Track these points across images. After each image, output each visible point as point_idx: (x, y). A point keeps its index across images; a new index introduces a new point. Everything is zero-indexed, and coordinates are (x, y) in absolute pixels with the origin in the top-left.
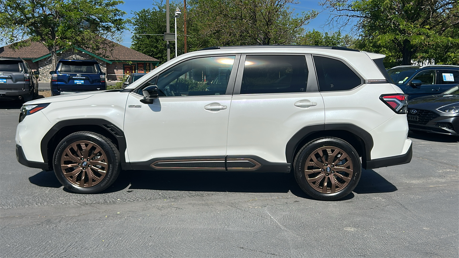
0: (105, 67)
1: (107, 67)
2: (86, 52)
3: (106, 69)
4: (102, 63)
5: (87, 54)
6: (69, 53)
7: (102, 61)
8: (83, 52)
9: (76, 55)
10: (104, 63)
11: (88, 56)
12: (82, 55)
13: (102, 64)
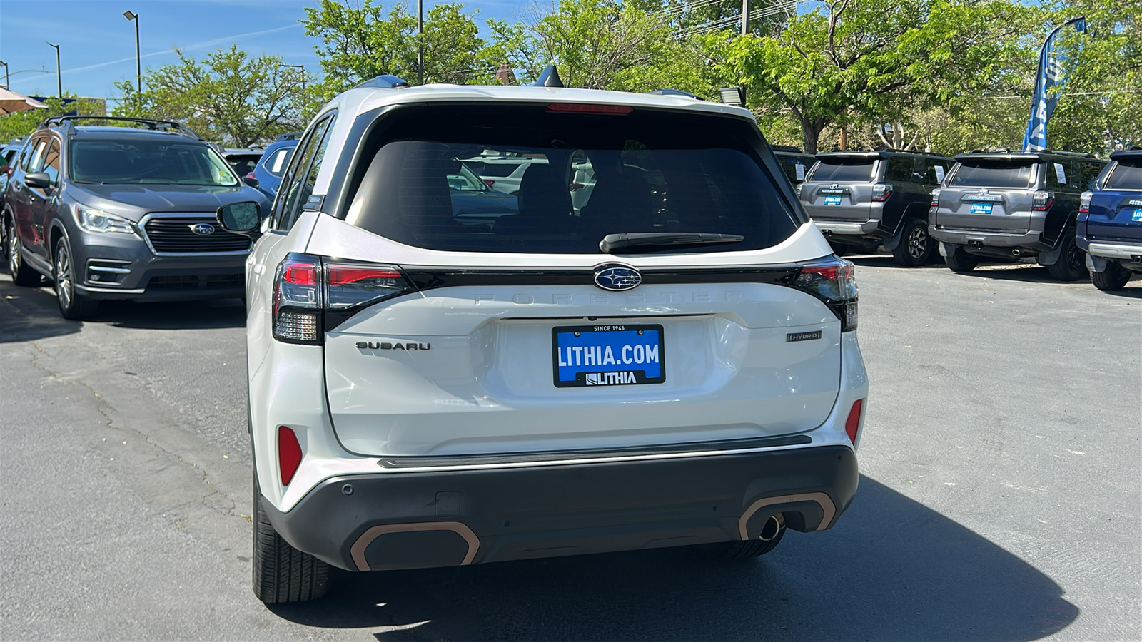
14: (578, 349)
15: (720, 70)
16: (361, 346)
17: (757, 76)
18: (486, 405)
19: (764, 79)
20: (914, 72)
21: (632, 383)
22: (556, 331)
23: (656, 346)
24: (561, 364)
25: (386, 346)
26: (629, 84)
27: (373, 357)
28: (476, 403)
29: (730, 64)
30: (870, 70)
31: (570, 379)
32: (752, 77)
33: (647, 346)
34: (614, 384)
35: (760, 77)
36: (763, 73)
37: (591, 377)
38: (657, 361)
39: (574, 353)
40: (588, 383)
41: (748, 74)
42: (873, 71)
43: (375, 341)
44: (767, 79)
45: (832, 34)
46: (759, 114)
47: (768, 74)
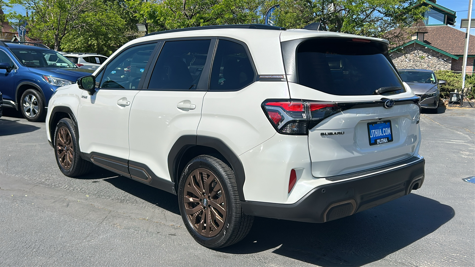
0: (450, 63)
1: (452, 63)
2: (429, 47)
3: (451, 65)
4: (448, 58)
5: (430, 49)
6: (411, 48)
7: (447, 56)
8: (426, 48)
9: (419, 51)
10: (450, 59)
11: (432, 51)
12: (425, 51)
13: (447, 60)
14: (374, 131)
15: (137, 16)
16: (322, 134)
17: (154, 20)
18: (356, 154)
19: (157, 21)
20: (219, 22)
21: (387, 142)
22: (368, 124)
23: (390, 128)
24: (371, 137)
25: (331, 134)
26: (88, 20)
27: (326, 139)
28: (353, 153)
29: (142, 14)
30: (201, 20)
31: (373, 142)
32: (153, 20)
33: (388, 128)
34: (383, 143)
35: (156, 20)
36: (157, 19)
37: (378, 141)
38: (390, 134)
39: (373, 132)
40: (378, 143)
41: (150, 19)
42: (202, 21)
43: (327, 132)
44: (159, 21)
45: (185, 5)
46: (128, 35)
47: (159, 19)
